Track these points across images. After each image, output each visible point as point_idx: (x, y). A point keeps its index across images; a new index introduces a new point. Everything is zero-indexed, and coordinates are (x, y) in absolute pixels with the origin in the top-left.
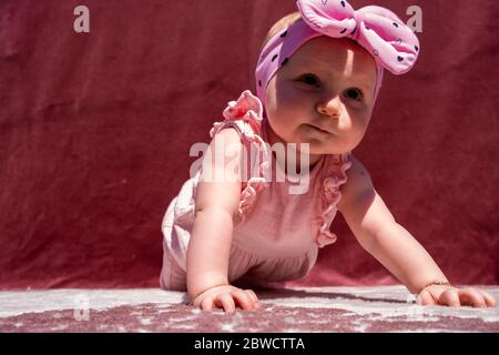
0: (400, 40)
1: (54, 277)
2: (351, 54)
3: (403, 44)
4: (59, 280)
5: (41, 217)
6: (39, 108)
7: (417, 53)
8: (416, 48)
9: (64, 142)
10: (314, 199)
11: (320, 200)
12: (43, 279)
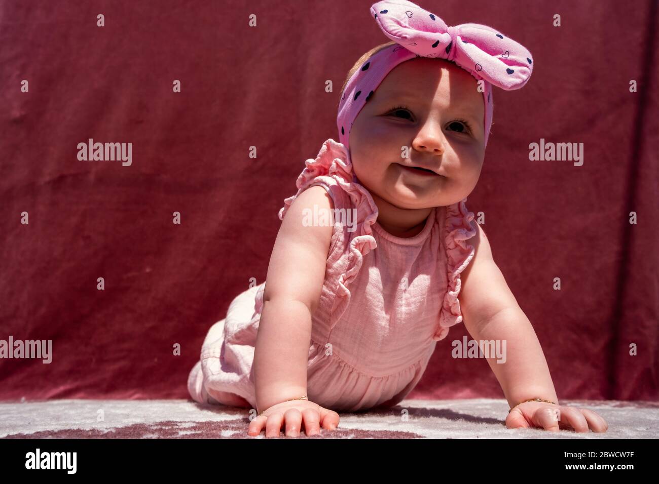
0: (508, 53)
1: (56, 385)
2: (445, 73)
3: (511, 57)
4: (62, 388)
5: (43, 311)
6: (47, 178)
7: (531, 66)
8: (530, 61)
9: (74, 220)
10: (434, 262)
11: (442, 263)
12: (42, 388)
